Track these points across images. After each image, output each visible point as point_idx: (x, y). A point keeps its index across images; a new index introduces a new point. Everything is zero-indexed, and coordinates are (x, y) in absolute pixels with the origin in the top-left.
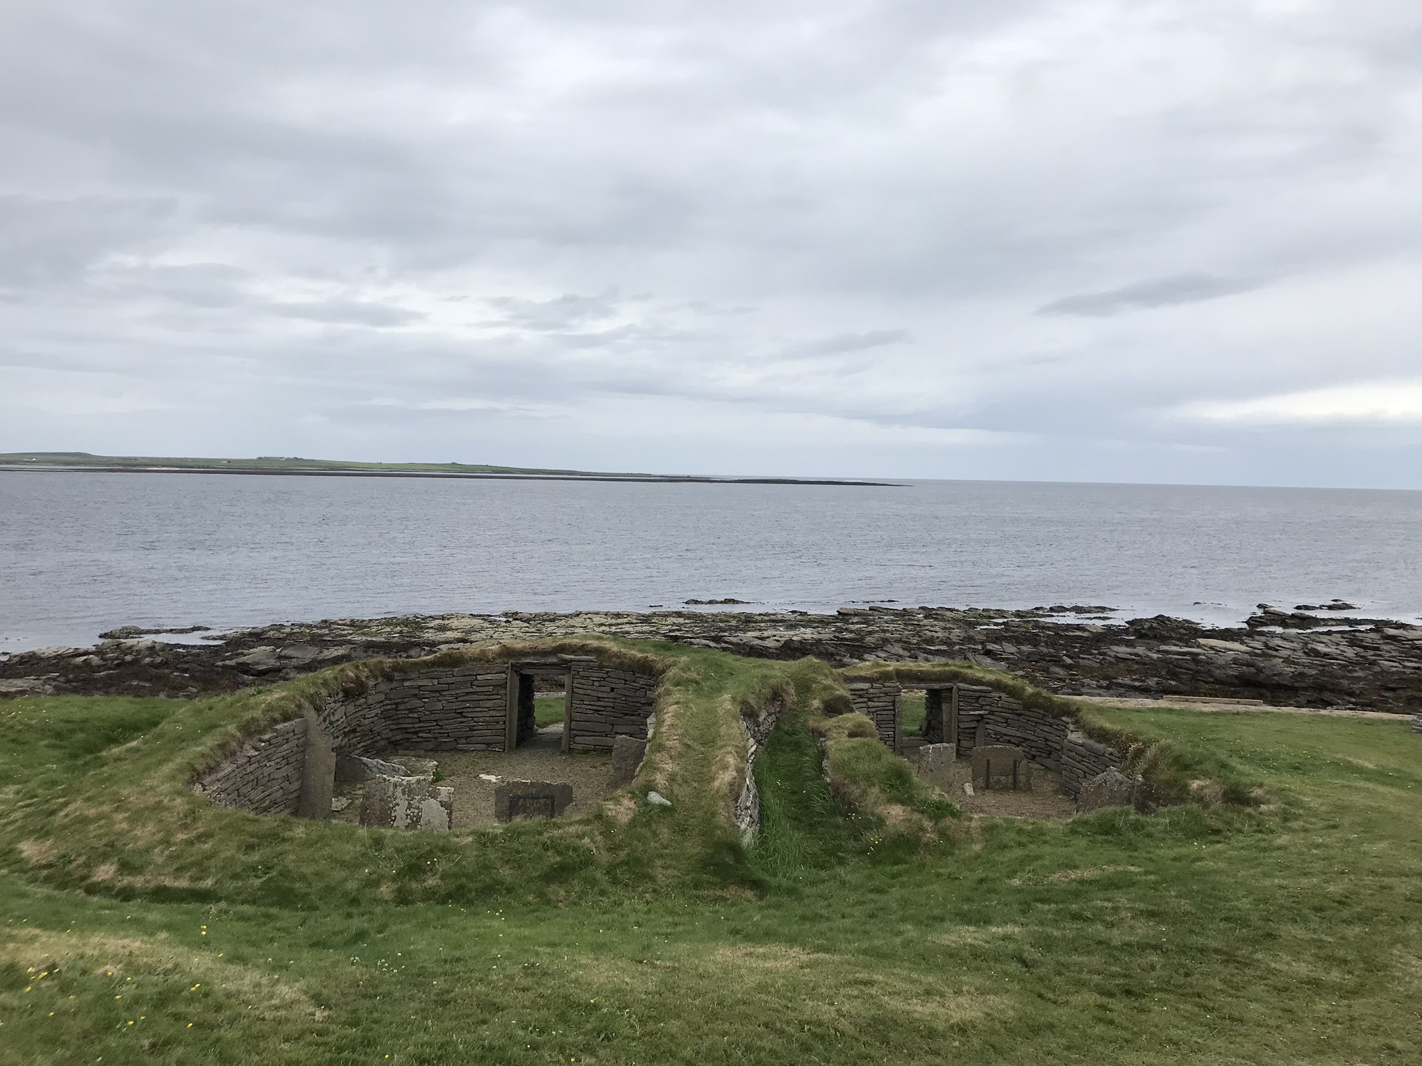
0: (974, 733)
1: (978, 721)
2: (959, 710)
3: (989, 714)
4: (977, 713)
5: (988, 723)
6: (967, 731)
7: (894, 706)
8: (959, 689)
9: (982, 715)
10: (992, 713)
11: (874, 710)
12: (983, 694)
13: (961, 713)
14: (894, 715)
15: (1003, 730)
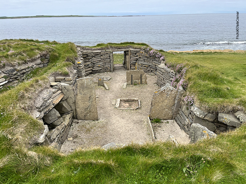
0: (135, 64)
1: (136, 61)
2: (131, 57)
3: (139, 58)
4: (136, 58)
5: (139, 61)
6: (133, 64)
7: (110, 57)
8: (130, 51)
9: (137, 59)
10: (140, 58)
11: (103, 59)
12: (138, 52)
13: (131, 58)
14: (110, 60)
15: (144, 63)
